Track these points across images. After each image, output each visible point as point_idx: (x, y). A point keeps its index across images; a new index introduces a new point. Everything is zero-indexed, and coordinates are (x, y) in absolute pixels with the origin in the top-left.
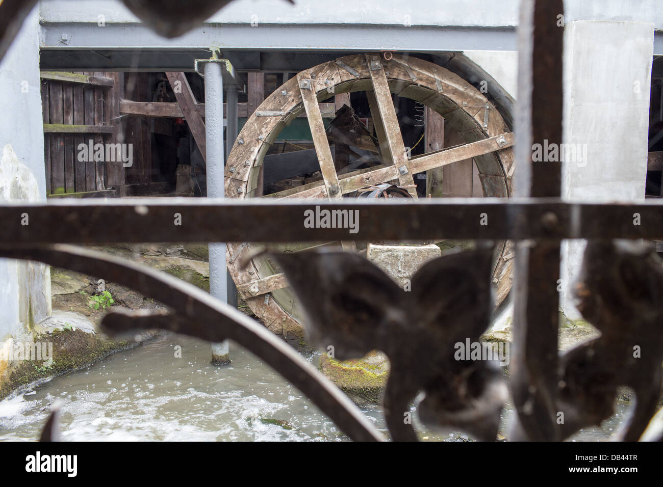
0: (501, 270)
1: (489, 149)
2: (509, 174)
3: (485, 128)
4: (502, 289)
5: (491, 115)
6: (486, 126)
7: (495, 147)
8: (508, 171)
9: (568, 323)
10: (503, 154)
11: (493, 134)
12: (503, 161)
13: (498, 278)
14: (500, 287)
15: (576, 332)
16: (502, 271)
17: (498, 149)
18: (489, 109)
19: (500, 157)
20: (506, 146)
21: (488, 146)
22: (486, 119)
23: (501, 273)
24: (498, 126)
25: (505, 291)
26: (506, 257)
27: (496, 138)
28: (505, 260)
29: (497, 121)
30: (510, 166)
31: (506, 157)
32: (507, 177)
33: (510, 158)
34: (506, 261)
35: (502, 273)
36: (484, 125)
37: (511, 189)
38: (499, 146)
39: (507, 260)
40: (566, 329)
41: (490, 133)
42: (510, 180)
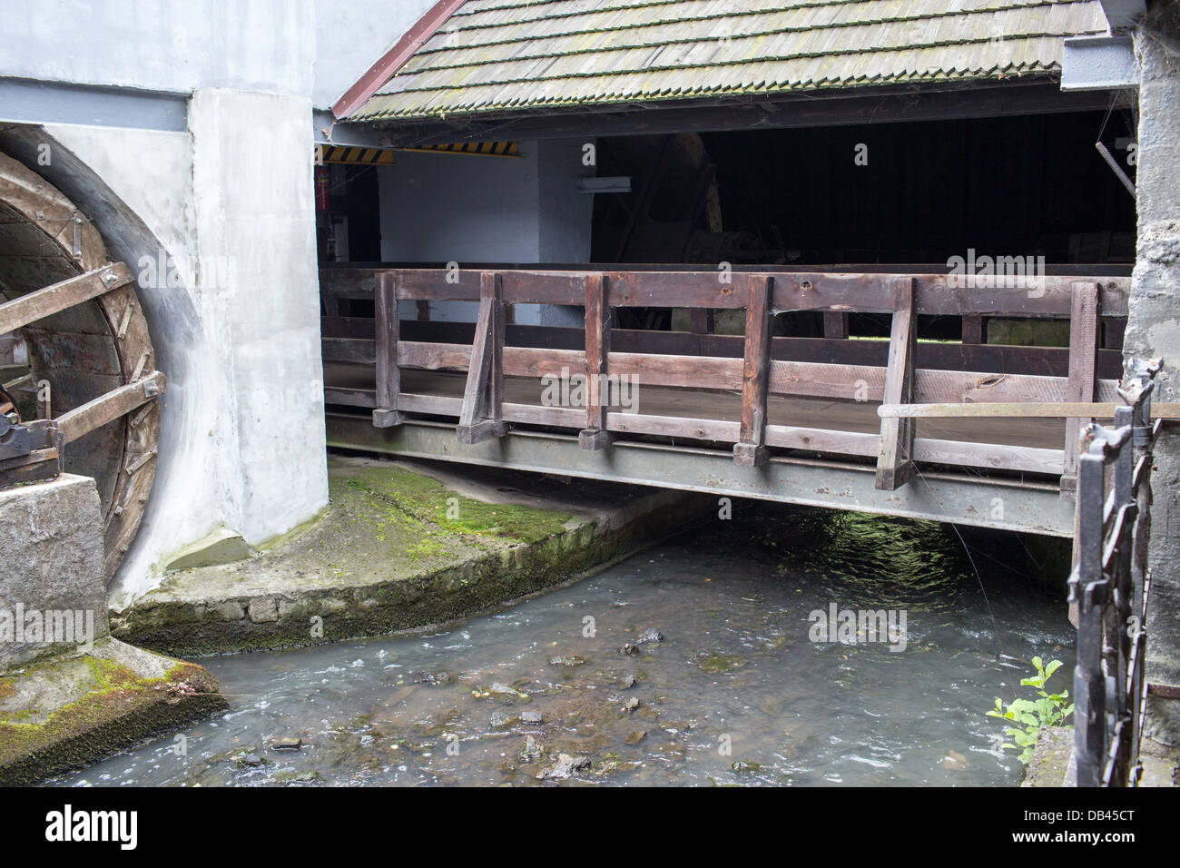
0: (126, 490)
1: (90, 292)
2: (122, 331)
3: (78, 256)
4: (130, 520)
5: (85, 233)
6: (79, 253)
7: (99, 289)
8: (119, 326)
9: (250, 550)
10: (109, 299)
11: (90, 267)
12: (110, 310)
13: (121, 504)
14: (127, 519)
15: (265, 562)
16: (126, 493)
17: (103, 291)
18: (81, 224)
19: (104, 303)
20: (117, 286)
21: (87, 287)
22: (77, 241)
23: (125, 496)
24: (96, 251)
25: (134, 525)
26: (131, 468)
27: (100, 273)
28: (130, 473)
29: (95, 244)
30: (122, 317)
31: (113, 302)
32: (119, 336)
33: (120, 304)
34: (131, 475)
35: (128, 496)
36: (76, 252)
37: (126, 356)
38: (105, 287)
39: (133, 473)
40: (250, 560)
41: (85, 265)
42: (124, 340)
